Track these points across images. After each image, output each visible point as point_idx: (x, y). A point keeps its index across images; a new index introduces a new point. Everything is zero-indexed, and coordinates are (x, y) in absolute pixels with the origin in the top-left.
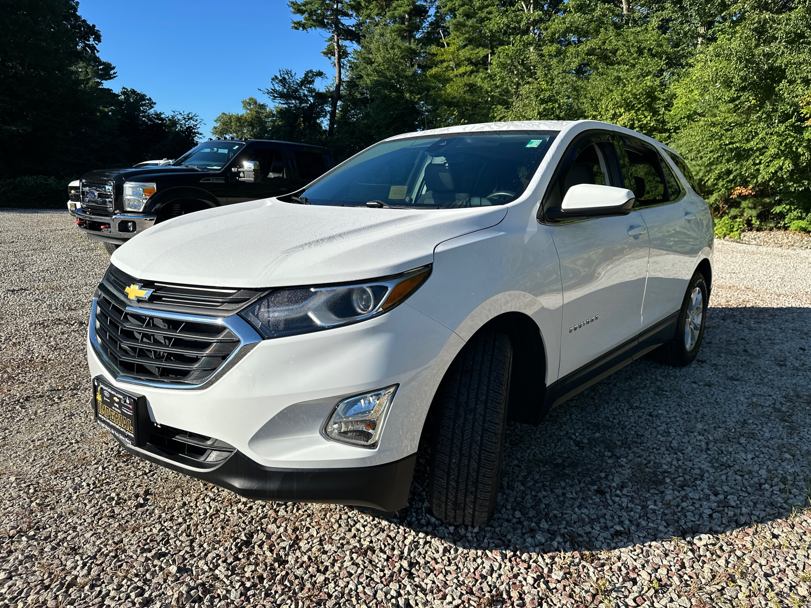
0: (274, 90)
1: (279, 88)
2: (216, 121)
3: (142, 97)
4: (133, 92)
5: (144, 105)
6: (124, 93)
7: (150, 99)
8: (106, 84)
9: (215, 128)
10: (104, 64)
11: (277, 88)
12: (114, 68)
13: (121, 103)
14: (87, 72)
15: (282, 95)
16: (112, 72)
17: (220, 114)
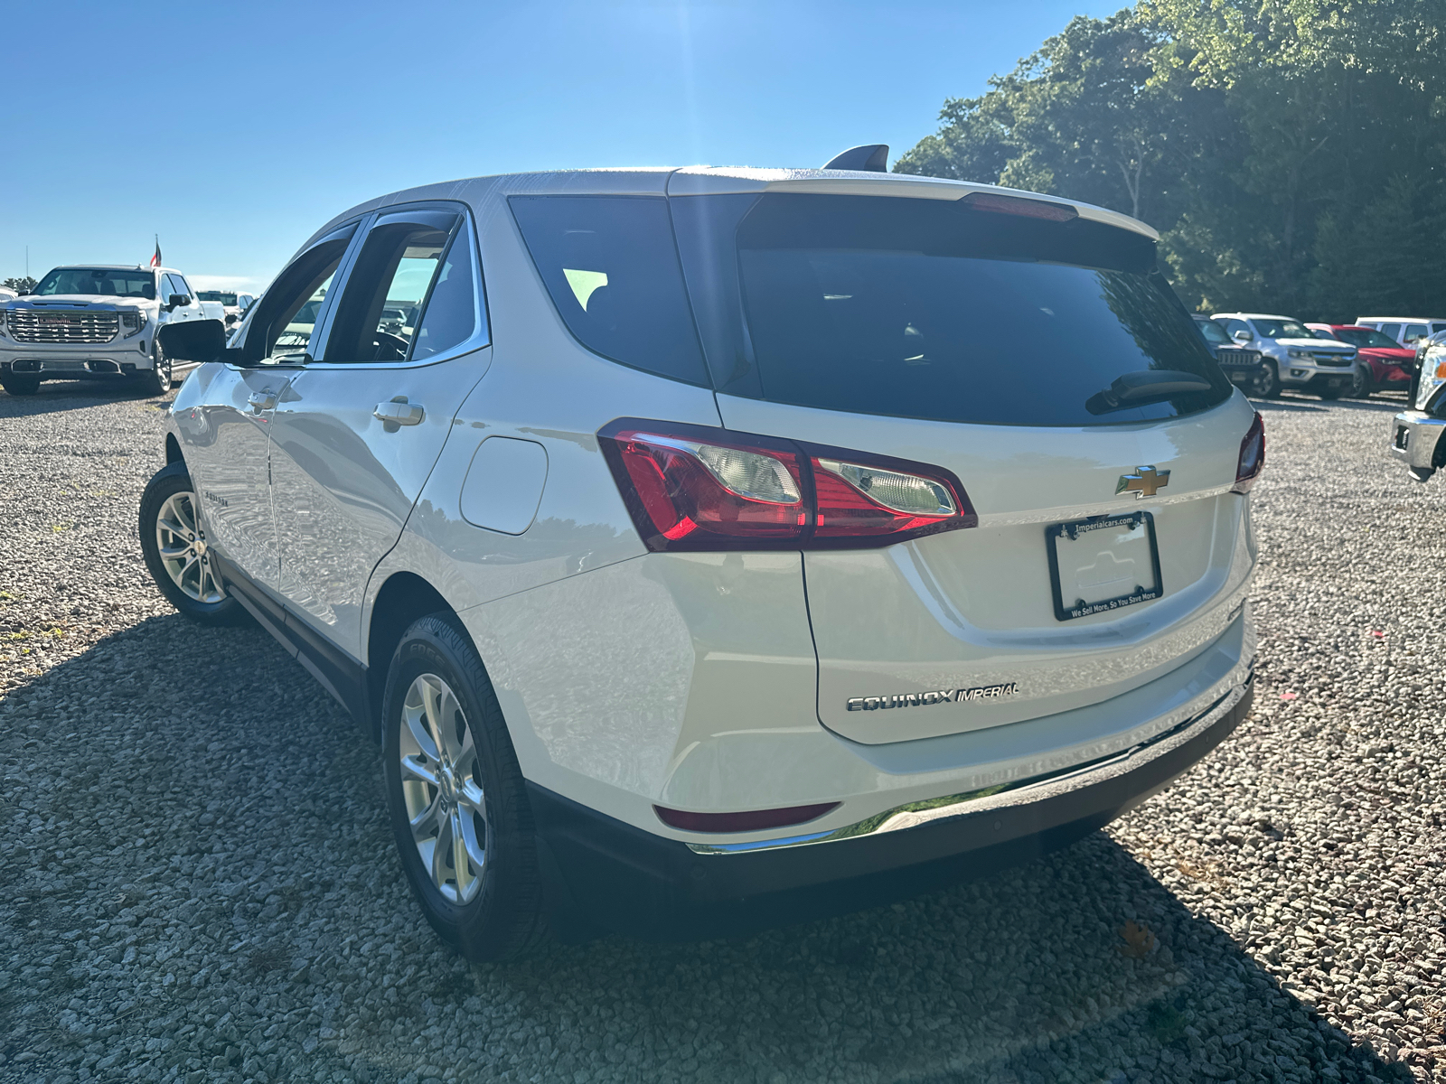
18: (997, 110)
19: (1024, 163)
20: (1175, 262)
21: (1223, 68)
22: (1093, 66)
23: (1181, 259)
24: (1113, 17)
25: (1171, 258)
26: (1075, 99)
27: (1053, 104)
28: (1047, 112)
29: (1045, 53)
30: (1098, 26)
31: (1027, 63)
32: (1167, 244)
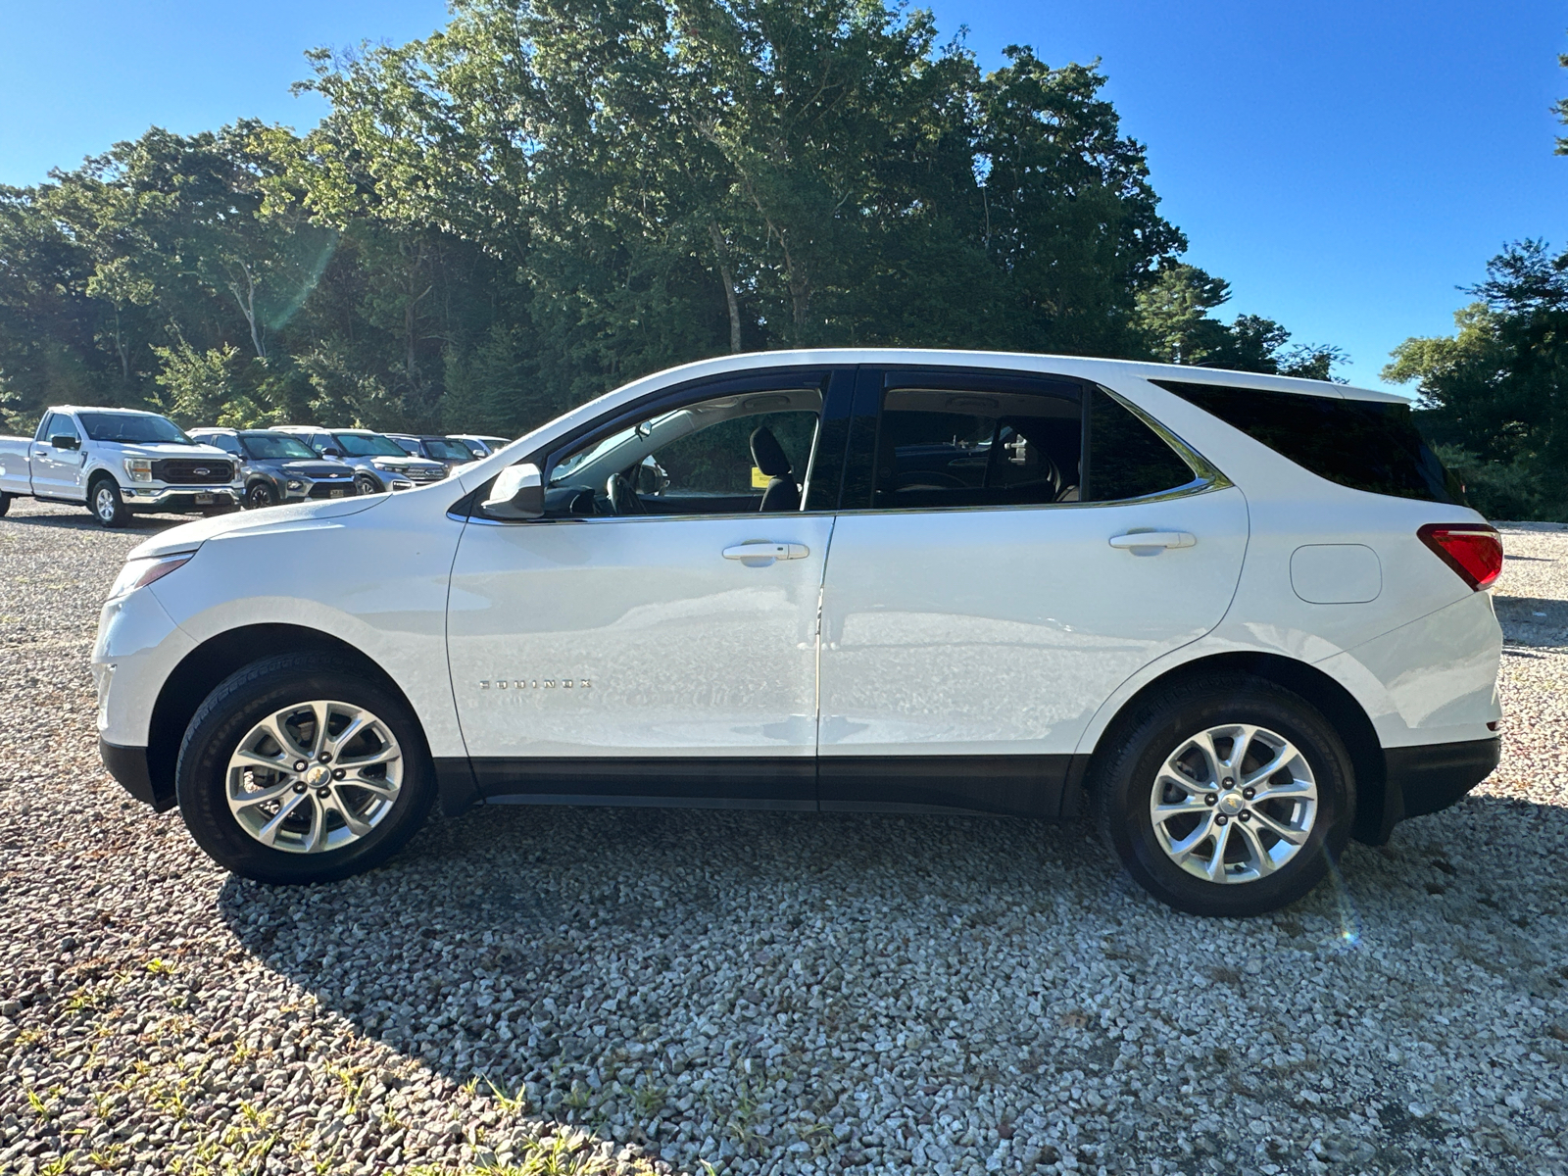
0: (1494, 285)
1: (1505, 278)
2: (1393, 354)
3: (1269, 327)
4: (1255, 319)
5: (1272, 339)
6: (1239, 324)
7: (1281, 328)
8: (1212, 313)
9: (1389, 367)
10: (1213, 281)
11: (1500, 280)
12: (1227, 286)
13: (1234, 339)
14: (1184, 298)
15: (1511, 293)
16: (1223, 293)
17: (1402, 341)
18: (65, 207)
19: (117, 269)
20: (319, 384)
21: (333, 211)
22: (186, 182)
23: (323, 382)
24: (196, 136)
25: (314, 380)
26: (171, 212)
27: (144, 212)
28: (138, 220)
29: (118, 157)
30: (180, 142)
31: (97, 161)
32: (309, 367)
